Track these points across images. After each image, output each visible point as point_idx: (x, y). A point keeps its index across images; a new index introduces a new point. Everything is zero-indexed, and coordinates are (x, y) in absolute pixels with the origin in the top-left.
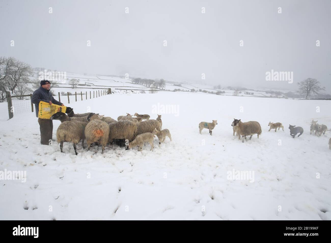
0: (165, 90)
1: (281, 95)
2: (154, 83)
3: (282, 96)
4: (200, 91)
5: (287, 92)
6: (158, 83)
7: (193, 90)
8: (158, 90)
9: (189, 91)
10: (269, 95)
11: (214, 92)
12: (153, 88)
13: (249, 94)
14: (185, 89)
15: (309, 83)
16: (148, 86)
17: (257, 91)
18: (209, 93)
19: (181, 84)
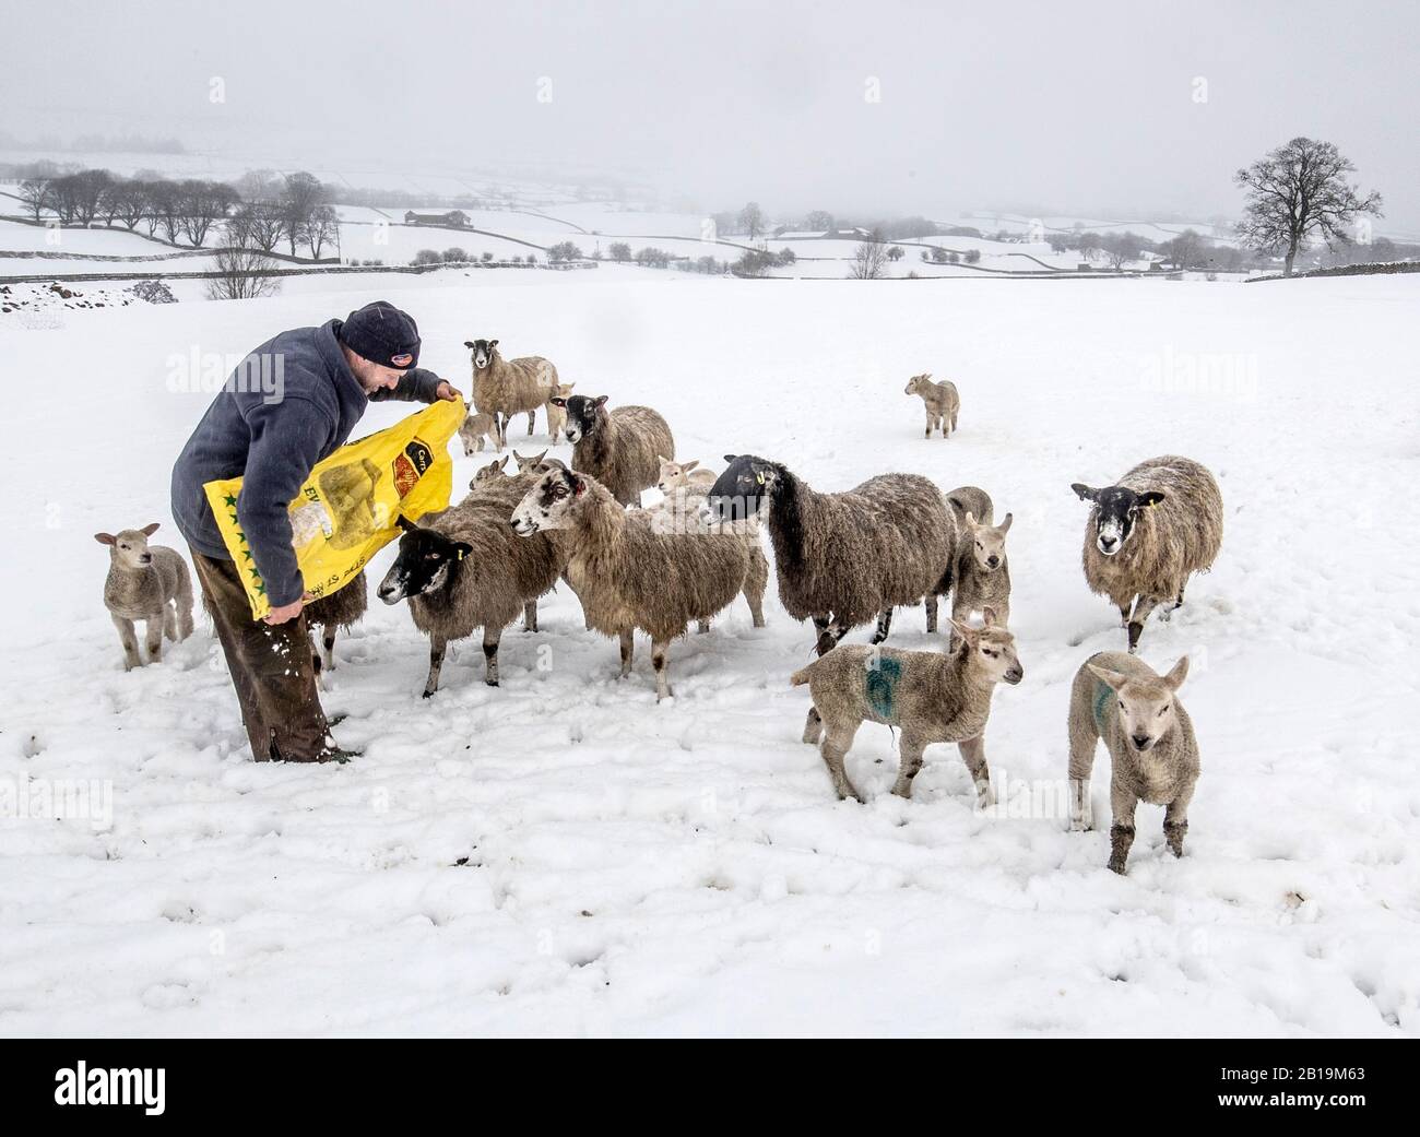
0: (337, 261)
1: (1136, 257)
2: (233, 211)
3: (1144, 266)
4: (621, 254)
5: (1169, 237)
6: (275, 207)
7: (563, 256)
8: (284, 265)
9: (532, 260)
10: (1072, 259)
11: (719, 260)
12: (239, 251)
13: (954, 260)
14: (502, 251)
15: (1298, 168)
16: (182, 239)
17: (999, 238)
18: (687, 266)
19: (467, 212)
